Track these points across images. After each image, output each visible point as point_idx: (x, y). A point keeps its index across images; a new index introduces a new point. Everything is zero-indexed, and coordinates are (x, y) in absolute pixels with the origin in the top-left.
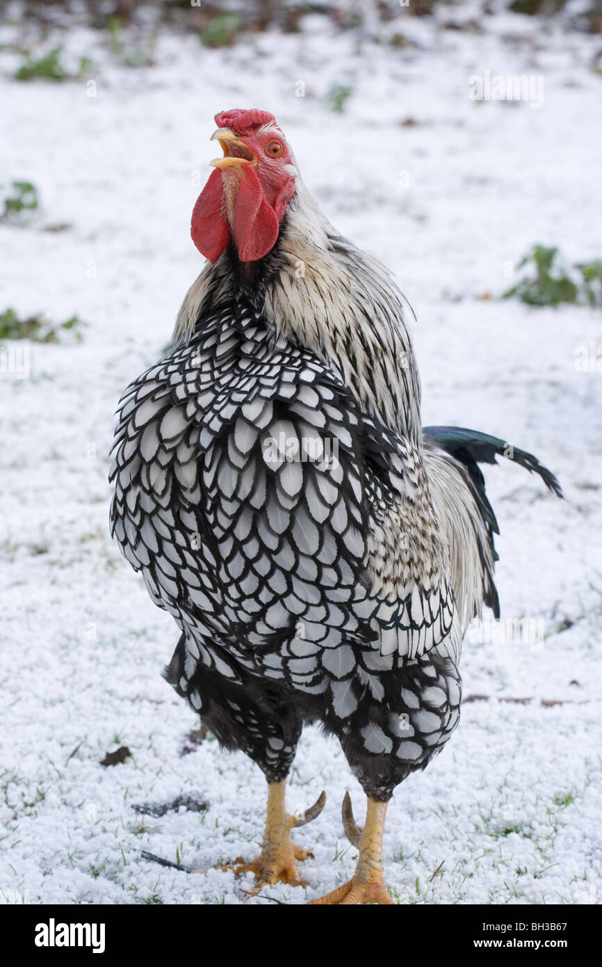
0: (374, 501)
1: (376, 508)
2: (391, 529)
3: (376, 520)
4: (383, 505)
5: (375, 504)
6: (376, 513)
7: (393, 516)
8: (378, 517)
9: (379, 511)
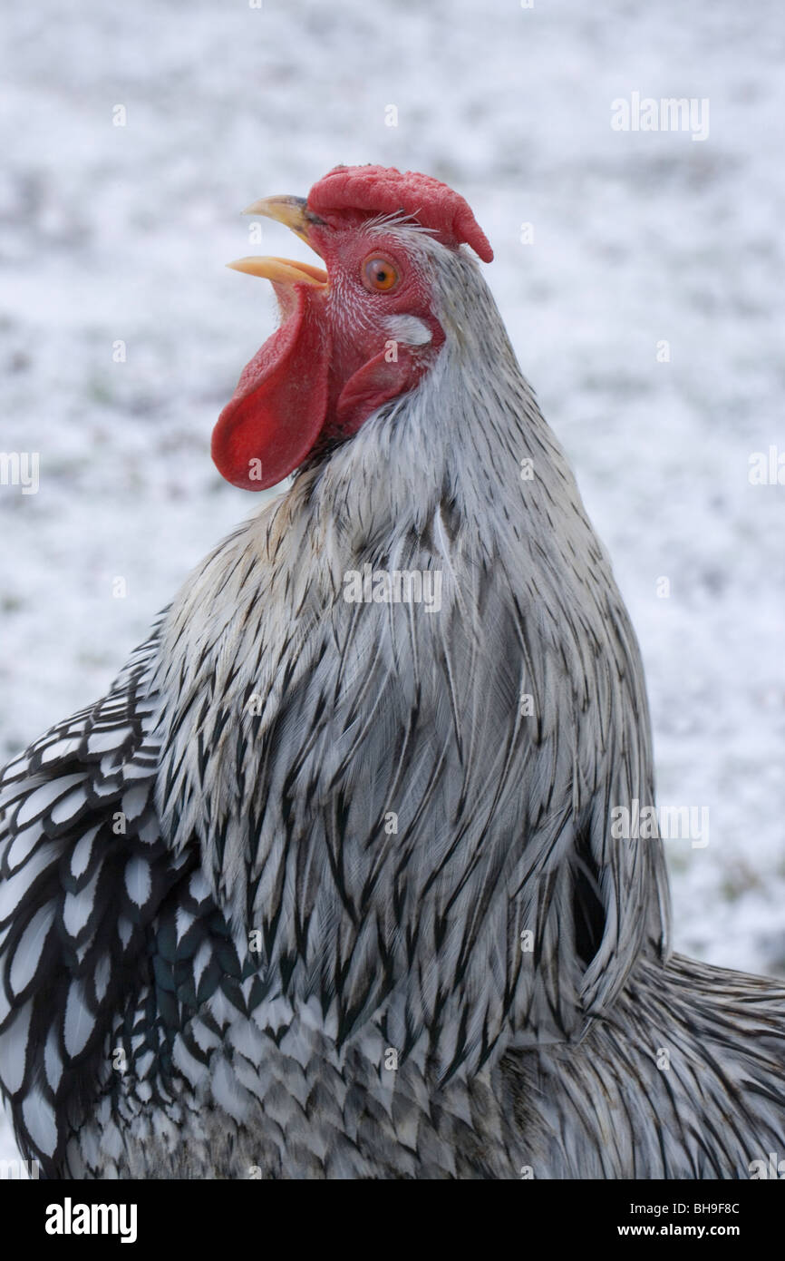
0: (127, 1074)
1: (126, 1090)
2: (144, 1146)
3: (115, 1114)
4: (144, 1091)
5: (126, 1080)
6: (121, 1099)
7: (163, 1125)
8: (121, 1107)
9: (130, 1100)
